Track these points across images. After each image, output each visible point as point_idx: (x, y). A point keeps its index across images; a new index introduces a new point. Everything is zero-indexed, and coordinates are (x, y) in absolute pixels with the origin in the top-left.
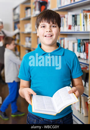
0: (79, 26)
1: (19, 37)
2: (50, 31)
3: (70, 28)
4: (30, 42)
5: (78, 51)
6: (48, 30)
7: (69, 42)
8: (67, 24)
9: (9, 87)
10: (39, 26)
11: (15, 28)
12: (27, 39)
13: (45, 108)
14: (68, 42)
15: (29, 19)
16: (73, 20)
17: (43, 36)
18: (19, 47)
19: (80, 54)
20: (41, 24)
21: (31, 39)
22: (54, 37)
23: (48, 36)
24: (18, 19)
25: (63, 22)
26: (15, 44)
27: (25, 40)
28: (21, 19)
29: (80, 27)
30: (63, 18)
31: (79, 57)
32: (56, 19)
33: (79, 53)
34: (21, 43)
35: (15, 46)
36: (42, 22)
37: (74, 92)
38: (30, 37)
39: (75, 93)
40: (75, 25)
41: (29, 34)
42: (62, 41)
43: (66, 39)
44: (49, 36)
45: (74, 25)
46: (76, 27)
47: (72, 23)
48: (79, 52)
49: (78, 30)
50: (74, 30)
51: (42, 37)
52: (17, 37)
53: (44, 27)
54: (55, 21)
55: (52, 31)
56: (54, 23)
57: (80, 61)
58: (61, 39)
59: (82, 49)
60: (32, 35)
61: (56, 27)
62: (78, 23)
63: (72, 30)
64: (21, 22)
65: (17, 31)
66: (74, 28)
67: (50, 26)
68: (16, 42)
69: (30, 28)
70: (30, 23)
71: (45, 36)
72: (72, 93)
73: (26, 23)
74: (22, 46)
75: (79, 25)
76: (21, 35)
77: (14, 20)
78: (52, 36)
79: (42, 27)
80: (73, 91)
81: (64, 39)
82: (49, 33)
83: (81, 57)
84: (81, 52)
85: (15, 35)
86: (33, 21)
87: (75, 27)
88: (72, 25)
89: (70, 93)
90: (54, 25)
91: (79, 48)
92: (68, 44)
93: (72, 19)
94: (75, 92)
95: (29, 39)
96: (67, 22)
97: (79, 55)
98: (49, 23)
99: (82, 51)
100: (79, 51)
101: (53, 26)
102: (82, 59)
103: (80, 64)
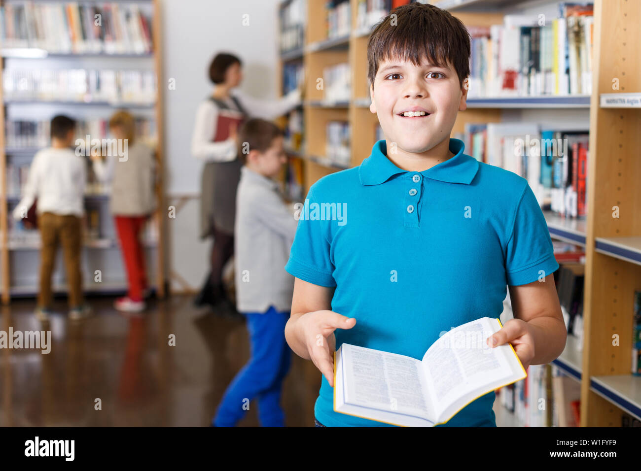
0: (549, 76)
1: (302, 124)
2: (420, 96)
3: (509, 83)
4: (347, 144)
5: (541, 181)
6: (413, 91)
7: (507, 142)
8: (498, 65)
9: (251, 328)
10: (376, 72)
11: (286, 87)
12: (335, 129)
13: (388, 401)
14: (502, 141)
15: (342, 48)
16: (522, 48)
17: (392, 113)
18: (302, 164)
19: (550, 196)
20: (385, 66)
21: (351, 130)
22: (437, 118)
23: (411, 114)
24: (297, 47)
25: (482, 57)
26: (284, 152)
27: (325, 137)
28: (311, 47)
29: (552, 76)
30: (484, 40)
31: (548, 208)
32: (446, 46)
33: (548, 191)
34: (308, 150)
35: (284, 159)
36: (390, 57)
37: (511, 341)
38: (345, 123)
39: (514, 346)
40: (533, 71)
41: (342, 109)
42: (478, 139)
43: (493, 130)
44: (417, 114)
45: (526, 70)
46: (537, 79)
47: (521, 62)
48: (545, 187)
49: (545, 93)
50: (529, 92)
51: (389, 117)
52: (294, 125)
53: (396, 76)
54: (440, 51)
55: (428, 96)
56: (440, 61)
57: (552, 223)
58: (474, 131)
59: (557, 174)
60: (353, 116)
61: (444, 77)
62: (544, 63)
63: (521, 91)
64: (309, 61)
65: (293, 98)
66: (529, 84)
67: (423, 75)
68: (289, 144)
69: (348, 86)
70: (346, 61)
71: (402, 115)
72: (504, 344)
73: (332, 65)
74: (314, 160)
75: (549, 71)
76: (310, 114)
77: (282, 52)
78: (427, 114)
79: (387, 78)
80: (506, 335)
81: (484, 129)
82: (417, 103)
83: (555, 207)
84: (553, 186)
85: (287, 116)
86: (358, 54)
87: (532, 79)
88: (521, 72)
89: (495, 345)
90: (436, 69)
91: (547, 170)
92: (502, 151)
93: (522, 42)
94: (516, 342)
95: (343, 132)
96: (498, 57)
97: (547, 200)
98: (418, 62)
99: (558, 181)
100: (547, 181)
101: (435, 76)
102: (559, 215)
103: (552, 235)
